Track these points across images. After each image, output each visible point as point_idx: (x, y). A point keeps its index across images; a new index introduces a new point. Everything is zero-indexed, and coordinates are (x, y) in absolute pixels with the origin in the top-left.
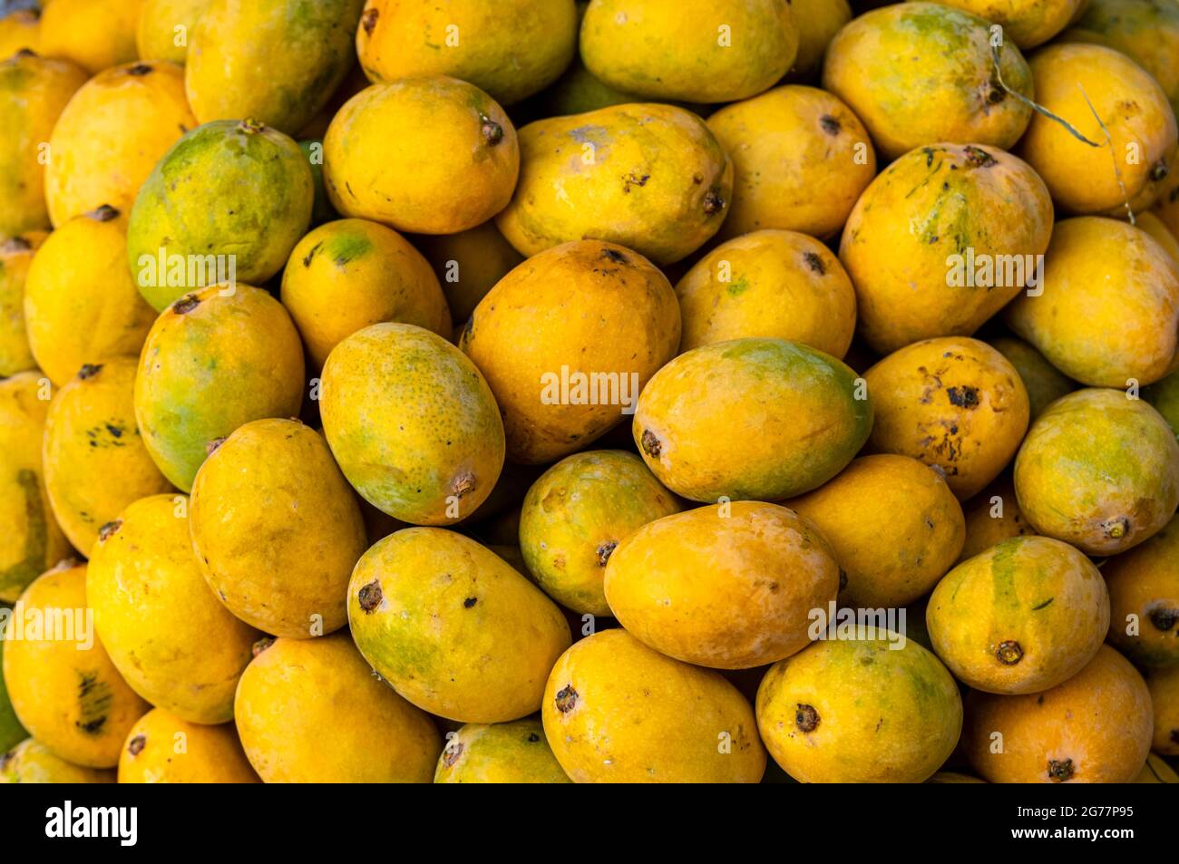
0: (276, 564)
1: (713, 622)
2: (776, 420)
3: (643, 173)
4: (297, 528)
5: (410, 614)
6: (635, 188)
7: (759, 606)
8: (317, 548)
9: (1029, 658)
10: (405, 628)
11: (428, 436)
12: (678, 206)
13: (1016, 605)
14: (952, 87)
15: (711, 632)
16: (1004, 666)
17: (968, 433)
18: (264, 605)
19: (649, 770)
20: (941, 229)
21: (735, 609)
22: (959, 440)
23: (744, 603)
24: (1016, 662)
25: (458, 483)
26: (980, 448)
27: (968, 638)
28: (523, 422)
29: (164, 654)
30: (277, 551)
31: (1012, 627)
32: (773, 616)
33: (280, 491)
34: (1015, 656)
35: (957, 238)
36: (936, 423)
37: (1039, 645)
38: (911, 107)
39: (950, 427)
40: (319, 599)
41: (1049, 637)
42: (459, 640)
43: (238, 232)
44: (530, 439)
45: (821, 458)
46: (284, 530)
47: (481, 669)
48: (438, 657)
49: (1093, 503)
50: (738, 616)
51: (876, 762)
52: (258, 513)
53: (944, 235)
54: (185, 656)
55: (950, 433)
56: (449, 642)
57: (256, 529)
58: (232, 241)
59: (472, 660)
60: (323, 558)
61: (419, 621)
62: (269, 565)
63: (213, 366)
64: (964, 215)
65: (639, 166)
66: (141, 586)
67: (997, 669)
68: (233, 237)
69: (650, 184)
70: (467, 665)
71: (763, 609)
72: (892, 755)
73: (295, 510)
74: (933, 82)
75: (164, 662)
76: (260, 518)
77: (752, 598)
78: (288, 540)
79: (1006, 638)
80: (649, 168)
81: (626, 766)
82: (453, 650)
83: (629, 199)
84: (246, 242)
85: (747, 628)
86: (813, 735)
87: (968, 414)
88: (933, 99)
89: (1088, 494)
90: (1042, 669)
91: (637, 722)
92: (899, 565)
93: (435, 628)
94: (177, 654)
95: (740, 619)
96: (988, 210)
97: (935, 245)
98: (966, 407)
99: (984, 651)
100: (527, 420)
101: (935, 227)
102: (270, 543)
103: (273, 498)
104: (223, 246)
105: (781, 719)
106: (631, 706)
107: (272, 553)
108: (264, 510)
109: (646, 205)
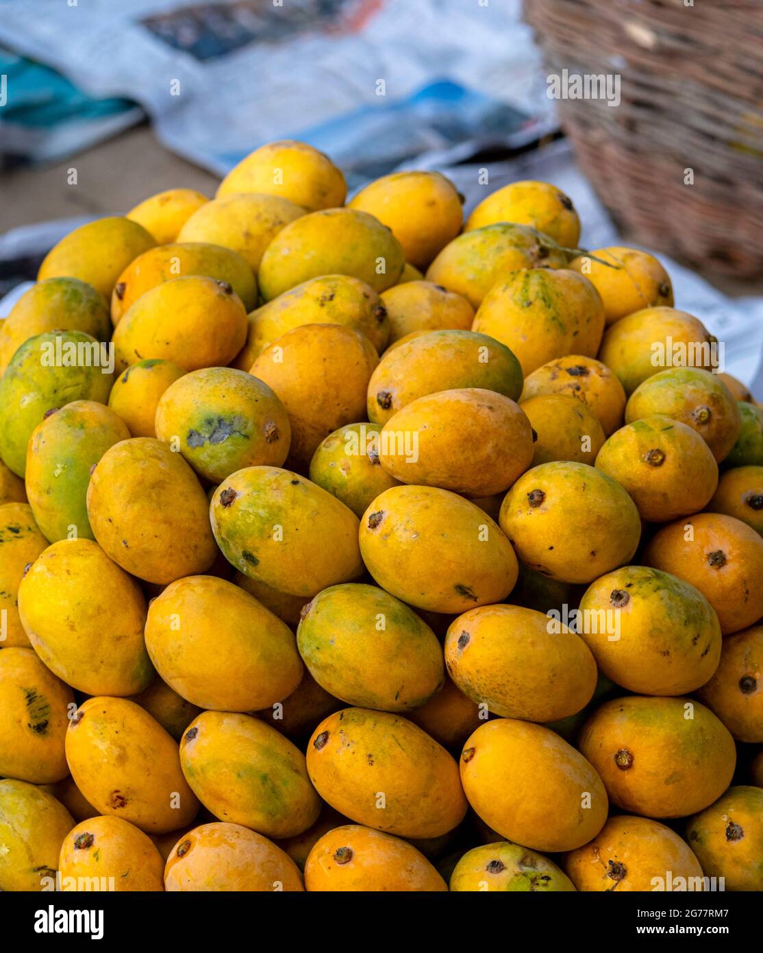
0: (159, 504)
1: (458, 430)
2: (461, 352)
3: (331, 294)
4: (167, 480)
5: (259, 491)
6: (328, 303)
7: (484, 418)
8: (183, 493)
9: (669, 458)
10: (257, 501)
11: (242, 397)
12: (357, 310)
13: (650, 430)
14: (513, 248)
15: (458, 438)
16: (655, 468)
17: (588, 389)
18: (156, 537)
19: (443, 535)
20: (532, 296)
21: (470, 421)
22: (583, 393)
23: (474, 417)
24: (663, 461)
25: (268, 428)
26: (599, 398)
27: (627, 458)
28: (295, 422)
29: (90, 611)
30: (158, 495)
31: (652, 441)
32: (495, 426)
33: (151, 459)
34: (660, 457)
35: (544, 299)
36: (565, 387)
37: (673, 449)
38: (490, 269)
39: (575, 387)
40: (192, 529)
41: (679, 445)
42: (294, 502)
43: (71, 377)
44: (303, 436)
45: (497, 377)
46: (160, 482)
47: (313, 519)
48: (284, 515)
49: (682, 398)
50: (472, 425)
51: (590, 511)
52: (140, 473)
53: (535, 300)
54: (105, 611)
55: (576, 391)
56: (288, 503)
57: (140, 483)
58: (69, 384)
59: (307, 513)
60: (188, 501)
61: (265, 494)
62: (154, 505)
63: (82, 427)
64: (543, 285)
65: (326, 292)
66: (64, 572)
67: (651, 472)
68: (69, 381)
69: (337, 299)
70: (304, 517)
71: (488, 420)
72: (598, 506)
73: (163, 468)
74: (499, 249)
75: (91, 618)
76: (142, 475)
77: (479, 413)
78: (163, 488)
79: (650, 449)
80: (333, 291)
81: (427, 535)
82: (292, 508)
83: (325, 310)
84: (78, 384)
85: (481, 434)
86: (544, 505)
87: (584, 379)
88: (502, 258)
89: (677, 393)
90: (680, 466)
91: (427, 508)
92: (568, 440)
93: (277, 496)
94: (99, 610)
95: (474, 427)
96: (558, 282)
97: (531, 307)
98: (581, 375)
99: (639, 461)
100: (298, 419)
101: (528, 297)
102: (151, 491)
103: (147, 462)
104: (64, 389)
105: (520, 509)
106: (420, 501)
107: (153, 495)
108: (143, 470)
109: (337, 311)
